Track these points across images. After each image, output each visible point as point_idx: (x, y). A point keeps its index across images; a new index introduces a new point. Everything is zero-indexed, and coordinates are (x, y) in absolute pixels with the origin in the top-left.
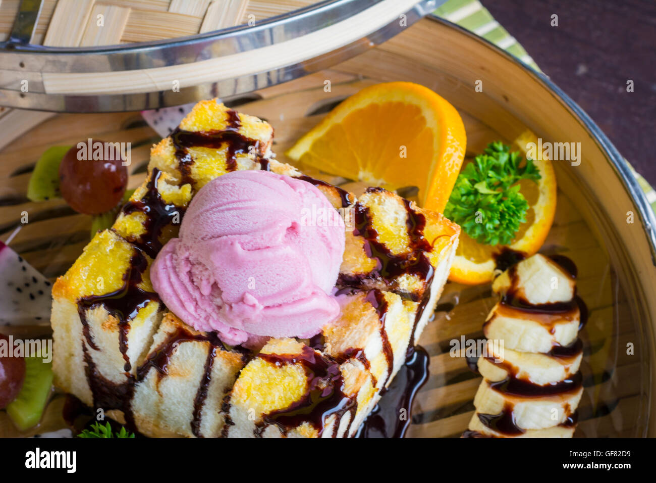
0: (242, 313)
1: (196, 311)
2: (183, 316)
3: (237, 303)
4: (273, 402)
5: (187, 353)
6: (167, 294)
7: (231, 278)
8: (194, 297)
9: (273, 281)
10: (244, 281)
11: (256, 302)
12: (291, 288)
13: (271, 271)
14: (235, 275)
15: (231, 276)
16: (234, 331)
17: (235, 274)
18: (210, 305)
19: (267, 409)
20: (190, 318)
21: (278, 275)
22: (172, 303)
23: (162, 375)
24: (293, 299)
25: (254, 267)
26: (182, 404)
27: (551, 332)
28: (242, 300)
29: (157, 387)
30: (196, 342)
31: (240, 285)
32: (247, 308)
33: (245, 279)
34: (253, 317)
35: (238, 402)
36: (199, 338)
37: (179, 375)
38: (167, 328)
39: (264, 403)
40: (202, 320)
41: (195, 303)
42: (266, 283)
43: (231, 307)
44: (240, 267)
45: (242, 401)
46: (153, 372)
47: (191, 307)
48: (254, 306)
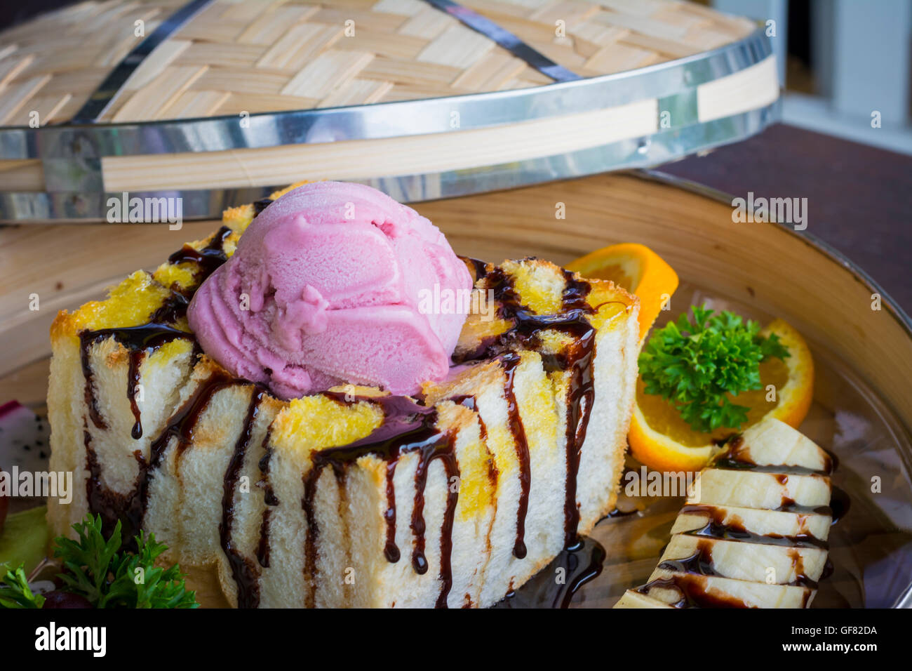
0: (299, 314)
1: (240, 341)
2: (223, 352)
3: (293, 302)
4: (330, 438)
5: (222, 405)
6: (205, 323)
7: (289, 265)
8: (239, 319)
9: (347, 268)
10: (306, 267)
11: (320, 297)
12: (373, 282)
13: (344, 253)
14: (296, 260)
15: (288, 262)
16: (290, 369)
17: (294, 257)
18: (259, 325)
19: (320, 446)
20: (232, 355)
21: (353, 260)
22: (210, 336)
23: (184, 445)
24: (374, 299)
25: (321, 245)
26: (208, 491)
27: (781, 479)
28: (301, 297)
29: (177, 467)
30: (236, 387)
31: (300, 274)
32: (306, 305)
33: (307, 264)
34: (314, 320)
35: (280, 440)
36: (241, 382)
37: (208, 440)
38: (201, 374)
39: (317, 436)
40: (247, 354)
41: (240, 329)
42: (336, 270)
43: (285, 310)
44: (301, 246)
45: (285, 436)
46: (173, 443)
47: (234, 337)
48: (316, 303)
